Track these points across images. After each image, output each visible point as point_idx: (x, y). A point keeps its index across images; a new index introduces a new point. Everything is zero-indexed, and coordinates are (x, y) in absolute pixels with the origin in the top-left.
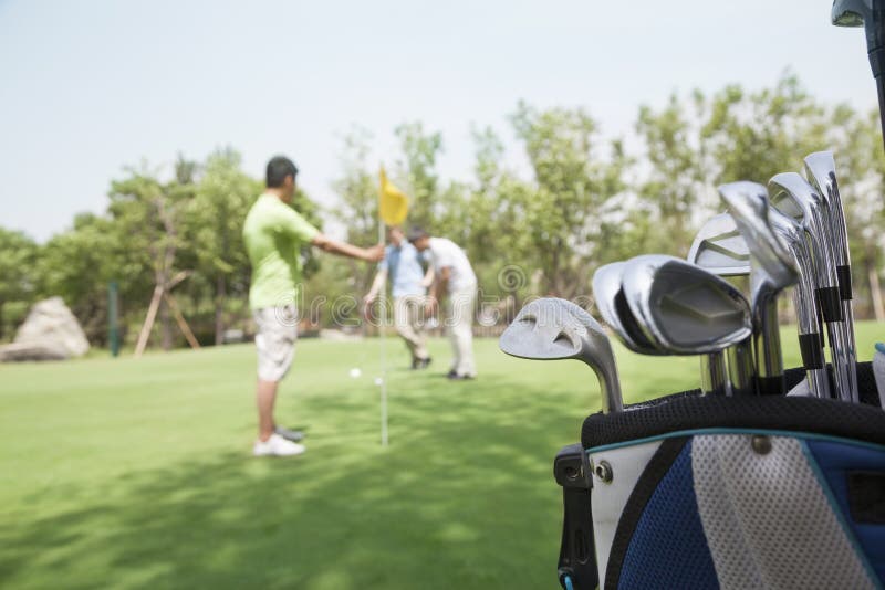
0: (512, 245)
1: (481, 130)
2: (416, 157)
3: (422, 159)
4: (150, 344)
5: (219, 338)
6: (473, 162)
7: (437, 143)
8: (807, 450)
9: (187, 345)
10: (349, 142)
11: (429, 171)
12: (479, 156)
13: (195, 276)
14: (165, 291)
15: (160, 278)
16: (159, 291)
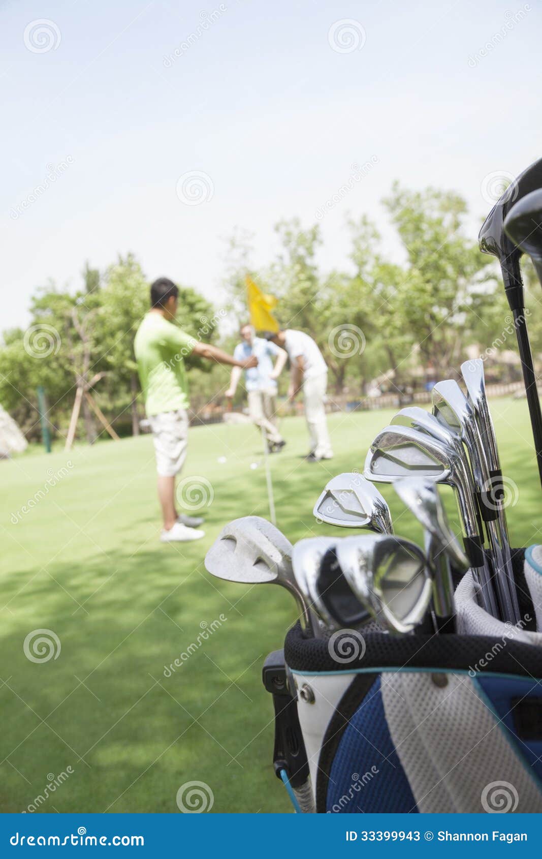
0: (388, 324)
1: (357, 218)
2: (295, 250)
3: (302, 251)
4: (77, 437)
5: (135, 429)
6: (350, 248)
7: (314, 235)
8: (478, 686)
9: (109, 437)
10: (233, 244)
11: (309, 261)
12: (355, 242)
13: (110, 375)
14: (84, 392)
15: (79, 381)
16: (79, 392)
